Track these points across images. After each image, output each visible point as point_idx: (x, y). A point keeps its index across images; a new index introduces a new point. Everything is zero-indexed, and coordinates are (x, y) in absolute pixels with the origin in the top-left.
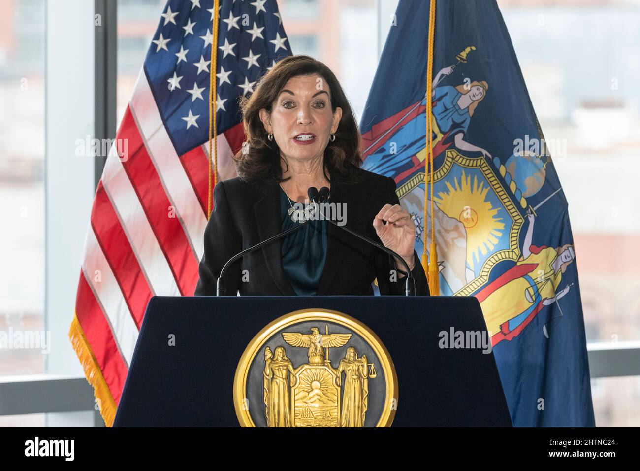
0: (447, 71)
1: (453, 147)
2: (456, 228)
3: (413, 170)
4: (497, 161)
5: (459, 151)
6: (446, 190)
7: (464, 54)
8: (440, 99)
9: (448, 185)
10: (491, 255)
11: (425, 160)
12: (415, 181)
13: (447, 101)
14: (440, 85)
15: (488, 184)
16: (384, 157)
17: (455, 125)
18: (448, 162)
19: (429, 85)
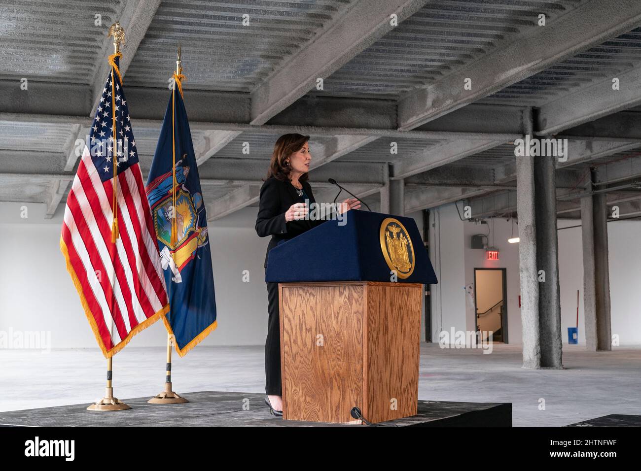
0: (181, 161)
1: (181, 189)
2: (181, 218)
3: (168, 196)
4: (191, 195)
5: (183, 191)
6: (179, 205)
7: (184, 156)
8: (179, 171)
9: (179, 202)
10: (189, 228)
11: (172, 193)
12: (168, 200)
13: (181, 172)
14: (179, 166)
15: (189, 203)
16: (158, 191)
17: (183, 181)
18: (180, 195)
19: (174, 165)
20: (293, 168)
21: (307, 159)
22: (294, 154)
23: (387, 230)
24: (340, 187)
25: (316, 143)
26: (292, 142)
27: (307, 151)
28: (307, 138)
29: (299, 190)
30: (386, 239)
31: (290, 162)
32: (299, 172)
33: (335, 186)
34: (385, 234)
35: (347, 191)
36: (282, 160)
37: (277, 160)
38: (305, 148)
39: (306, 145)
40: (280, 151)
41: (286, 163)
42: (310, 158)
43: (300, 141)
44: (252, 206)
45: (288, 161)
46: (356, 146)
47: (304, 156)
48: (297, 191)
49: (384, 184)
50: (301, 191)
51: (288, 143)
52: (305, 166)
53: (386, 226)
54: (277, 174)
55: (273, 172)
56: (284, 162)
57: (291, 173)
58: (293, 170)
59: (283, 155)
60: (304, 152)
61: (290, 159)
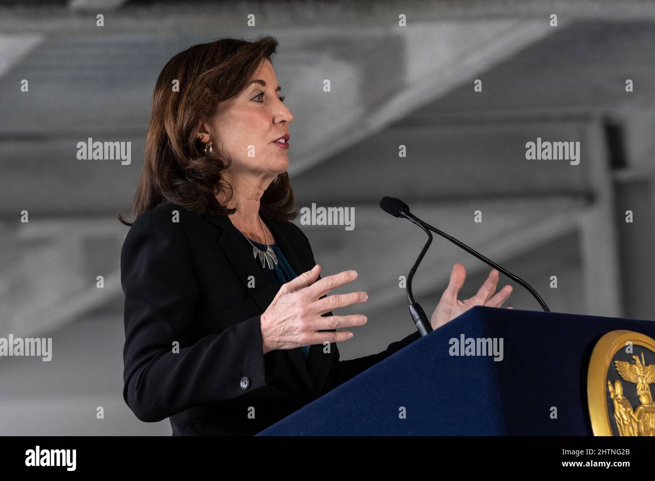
20: (230, 161)
21: (277, 120)
22: (227, 108)
23: (613, 376)
24: (427, 228)
25: (326, 60)
26: (212, 65)
27: (270, 91)
28: (267, 48)
29: (263, 248)
30: (611, 409)
31: (214, 140)
32: (255, 171)
33: (405, 223)
34: (608, 394)
35: (452, 240)
36: (184, 136)
37: (163, 140)
38: (262, 83)
39: (265, 71)
40: (169, 108)
41: (200, 144)
42: (287, 117)
43: (240, 56)
44: (98, 312)
45: (206, 138)
46: (478, 61)
47: (265, 113)
48: (256, 252)
49: (589, 198)
50: (269, 249)
51: (196, 71)
52: (275, 148)
53: (608, 362)
54: (173, 188)
55: (157, 182)
56: (191, 140)
57: (225, 177)
58: (232, 167)
59: (185, 117)
60: (260, 97)
61: (215, 130)
